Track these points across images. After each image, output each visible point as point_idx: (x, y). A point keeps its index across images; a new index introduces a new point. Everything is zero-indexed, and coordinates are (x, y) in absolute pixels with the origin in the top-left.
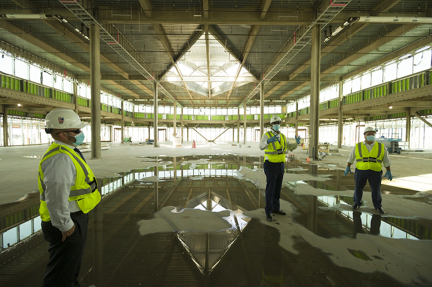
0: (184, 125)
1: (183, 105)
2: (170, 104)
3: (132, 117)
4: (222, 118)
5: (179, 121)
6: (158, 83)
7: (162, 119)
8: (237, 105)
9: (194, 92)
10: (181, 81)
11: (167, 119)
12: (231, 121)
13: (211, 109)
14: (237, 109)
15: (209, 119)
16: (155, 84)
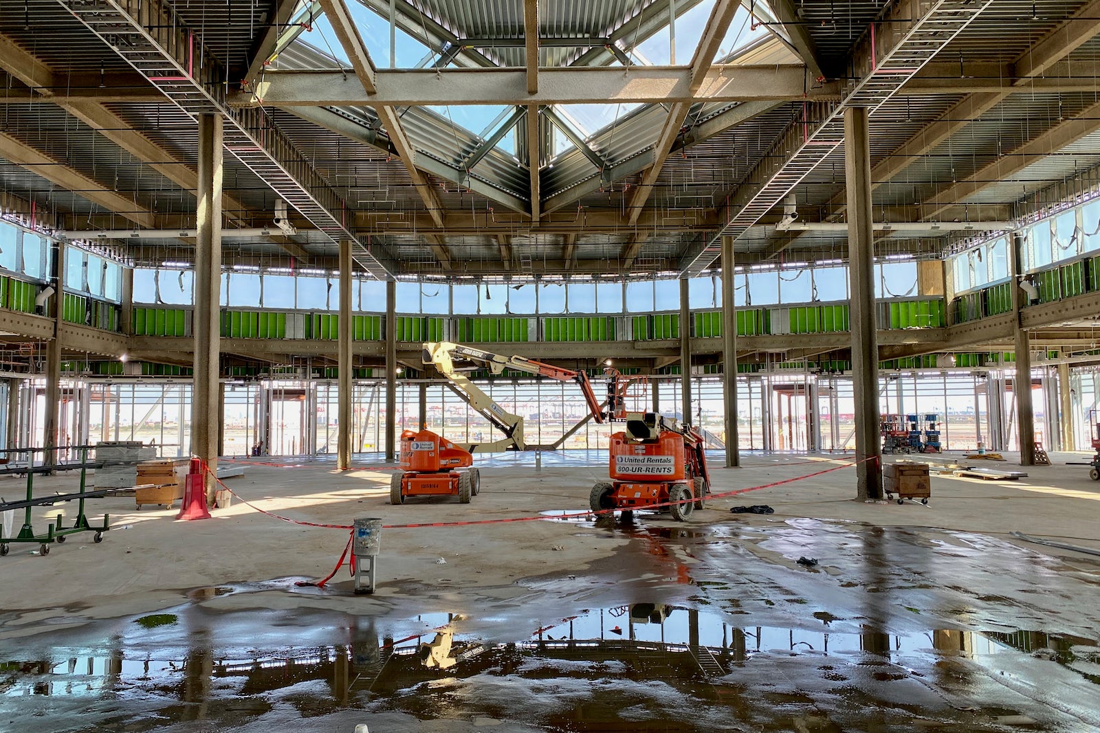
0: (399, 371)
1: (398, 264)
2: (324, 260)
3: (120, 329)
4: (599, 330)
5: (370, 349)
6: (223, 115)
7: (282, 337)
8: (676, 261)
9: (449, 183)
10: (366, 99)
11: (309, 335)
12: (645, 345)
13: (541, 286)
14: (678, 281)
15: (532, 337)
16: (209, 120)
